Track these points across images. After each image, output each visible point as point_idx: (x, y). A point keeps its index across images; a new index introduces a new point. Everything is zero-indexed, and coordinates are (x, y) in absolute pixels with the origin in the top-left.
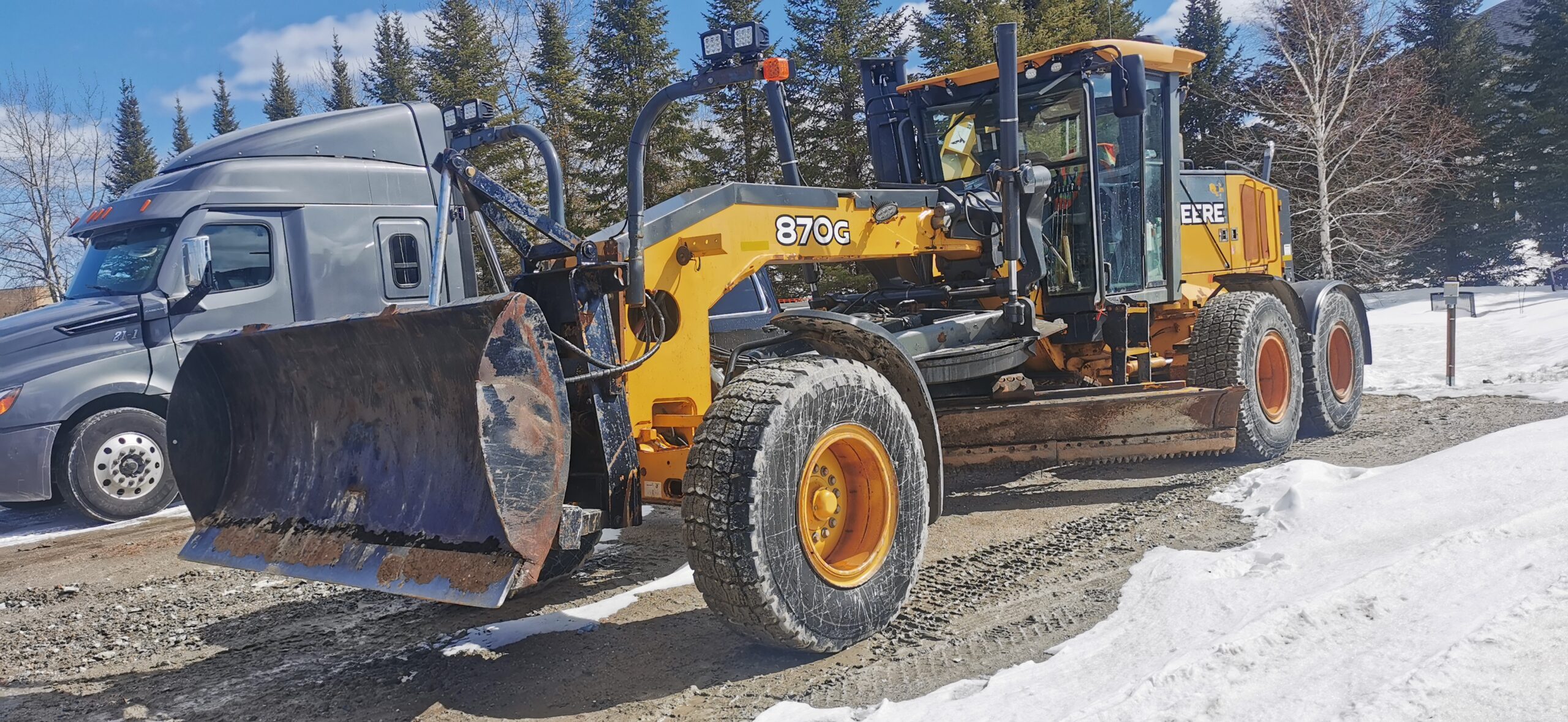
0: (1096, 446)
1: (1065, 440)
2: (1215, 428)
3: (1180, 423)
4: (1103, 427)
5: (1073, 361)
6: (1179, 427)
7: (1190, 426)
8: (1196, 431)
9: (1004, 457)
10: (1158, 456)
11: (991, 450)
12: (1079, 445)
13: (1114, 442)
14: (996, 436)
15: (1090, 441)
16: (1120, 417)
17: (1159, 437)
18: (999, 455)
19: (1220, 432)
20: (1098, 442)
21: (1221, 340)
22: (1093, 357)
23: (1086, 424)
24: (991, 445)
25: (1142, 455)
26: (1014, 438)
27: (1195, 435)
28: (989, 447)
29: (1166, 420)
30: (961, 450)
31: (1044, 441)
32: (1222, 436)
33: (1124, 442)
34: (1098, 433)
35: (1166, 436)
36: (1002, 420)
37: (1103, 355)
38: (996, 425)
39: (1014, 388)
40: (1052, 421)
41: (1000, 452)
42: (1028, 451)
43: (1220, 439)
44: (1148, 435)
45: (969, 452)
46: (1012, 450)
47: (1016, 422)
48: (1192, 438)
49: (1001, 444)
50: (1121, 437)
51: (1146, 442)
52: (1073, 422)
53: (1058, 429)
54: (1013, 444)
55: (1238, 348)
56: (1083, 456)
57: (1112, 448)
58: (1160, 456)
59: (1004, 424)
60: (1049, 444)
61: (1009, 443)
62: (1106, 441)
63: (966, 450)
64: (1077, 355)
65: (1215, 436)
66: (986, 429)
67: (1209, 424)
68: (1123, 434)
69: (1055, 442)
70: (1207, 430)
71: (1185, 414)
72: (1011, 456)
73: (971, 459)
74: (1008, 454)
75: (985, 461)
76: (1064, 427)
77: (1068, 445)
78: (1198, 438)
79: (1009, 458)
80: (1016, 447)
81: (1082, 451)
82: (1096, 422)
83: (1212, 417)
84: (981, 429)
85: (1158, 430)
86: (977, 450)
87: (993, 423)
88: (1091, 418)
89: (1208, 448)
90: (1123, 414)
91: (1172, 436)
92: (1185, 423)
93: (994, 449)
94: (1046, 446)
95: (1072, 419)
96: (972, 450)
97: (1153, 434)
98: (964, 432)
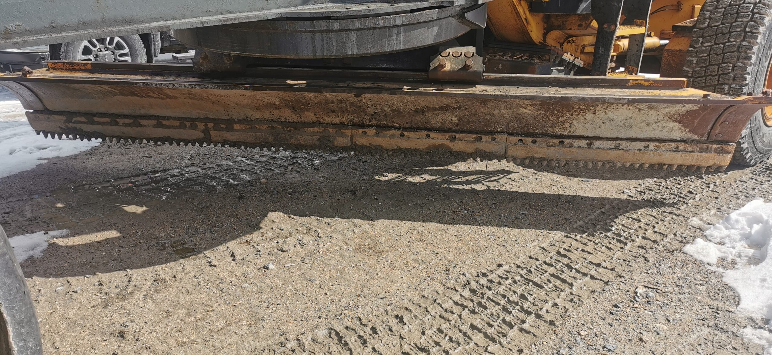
0: (554, 146)
1: (518, 134)
2: (709, 141)
3: (666, 129)
4: (567, 125)
5: (555, 34)
6: (664, 135)
7: (677, 135)
8: (684, 141)
9: (442, 145)
10: (628, 164)
11: (428, 136)
12: (534, 142)
13: (577, 143)
14: (436, 120)
15: (548, 139)
16: (589, 116)
17: (634, 143)
18: (438, 142)
19: (715, 146)
20: (557, 141)
21: (737, 26)
22: (578, 32)
23: (545, 119)
24: (429, 130)
25: (609, 162)
26: (457, 125)
27: (682, 146)
28: (426, 132)
29: (648, 125)
30: (393, 131)
31: (492, 133)
32: (716, 151)
33: (589, 145)
34: (559, 130)
35: (644, 144)
36: (441, 104)
37: (589, 31)
38: (434, 109)
39: (459, 67)
40: (504, 111)
41: (438, 139)
42: (472, 142)
43: (712, 155)
44: (621, 139)
45: (402, 135)
46: (453, 139)
47: (459, 108)
48: (677, 150)
49: (441, 130)
50: (587, 138)
51: (617, 148)
52: (531, 115)
53: (511, 121)
54: (455, 131)
55: (756, 38)
56: (537, 156)
57: (574, 150)
58: (632, 165)
59: (445, 108)
60: (498, 137)
61: (449, 130)
62: (567, 141)
63: (399, 132)
64: (559, 28)
65: (707, 150)
66: (423, 112)
67: (702, 135)
68: (590, 134)
69: (505, 136)
70: (698, 142)
71: (676, 121)
72: (451, 145)
73: (404, 144)
74: (447, 143)
75: (421, 148)
76: (518, 118)
77: (521, 140)
78: (685, 151)
79: (448, 147)
80: (458, 136)
81: (536, 149)
82: (558, 118)
83: (709, 127)
84: (416, 111)
85: (634, 135)
86: (412, 134)
87: (431, 105)
88: (553, 113)
89: (693, 163)
90: (594, 113)
91: (652, 145)
92: (671, 130)
93: (432, 135)
94: (494, 139)
95: (528, 111)
96: (406, 133)
97: (628, 139)
98: (398, 112)
